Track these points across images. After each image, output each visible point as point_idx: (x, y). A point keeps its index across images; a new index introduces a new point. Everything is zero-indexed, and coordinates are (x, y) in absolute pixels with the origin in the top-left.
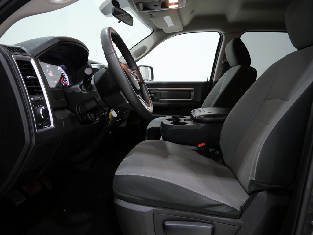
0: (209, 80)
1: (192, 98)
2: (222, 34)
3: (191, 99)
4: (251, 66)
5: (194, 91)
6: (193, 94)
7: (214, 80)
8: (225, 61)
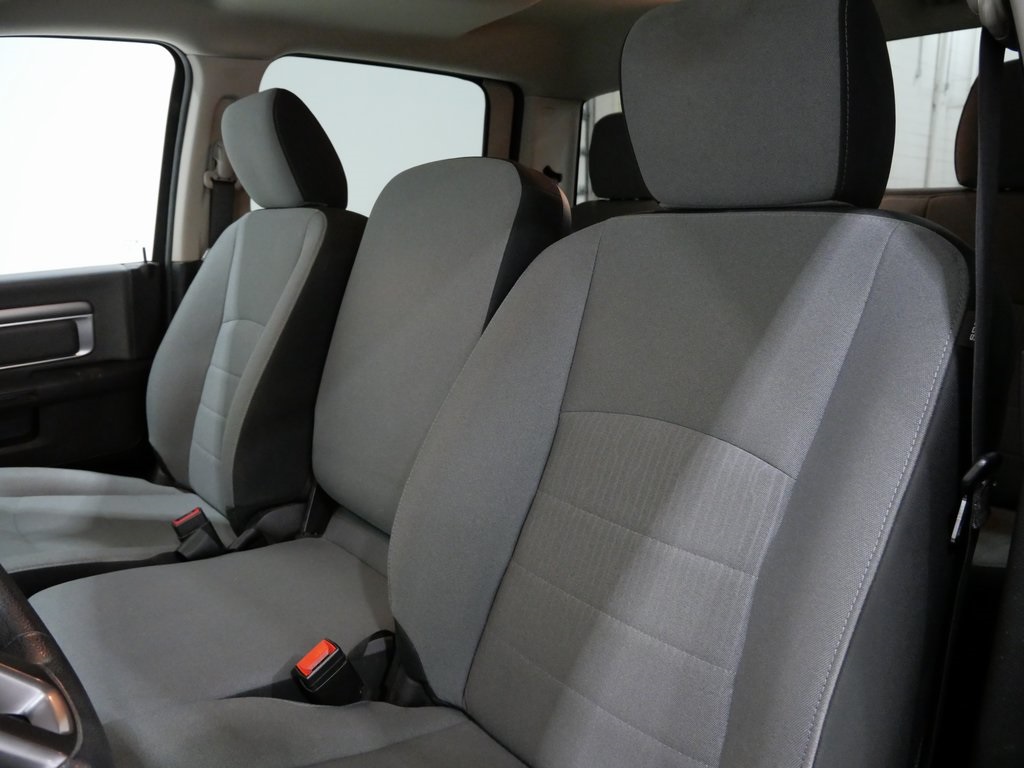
0: (150, 258)
1: (85, 348)
2: (185, 55)
3: (82, 353)
4: (350, 208)
5: (90, 315)
6: (86, 327)
7: (177, 255)
8: (215, 178)
